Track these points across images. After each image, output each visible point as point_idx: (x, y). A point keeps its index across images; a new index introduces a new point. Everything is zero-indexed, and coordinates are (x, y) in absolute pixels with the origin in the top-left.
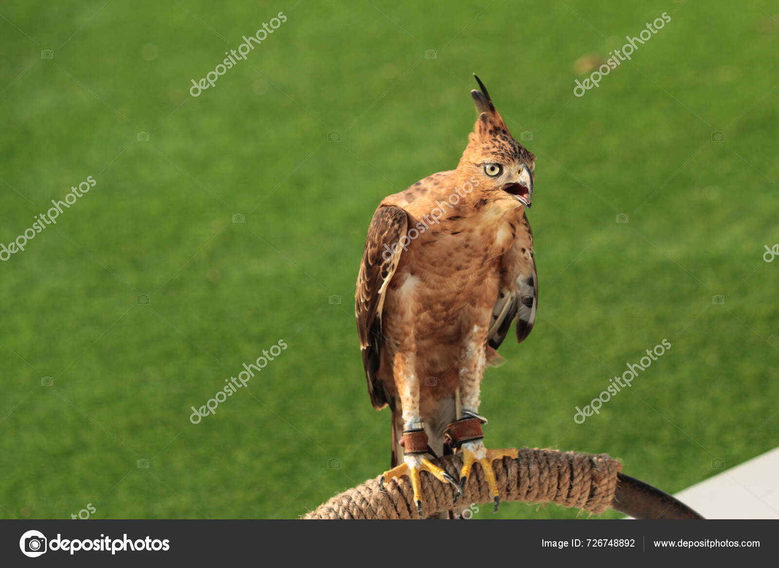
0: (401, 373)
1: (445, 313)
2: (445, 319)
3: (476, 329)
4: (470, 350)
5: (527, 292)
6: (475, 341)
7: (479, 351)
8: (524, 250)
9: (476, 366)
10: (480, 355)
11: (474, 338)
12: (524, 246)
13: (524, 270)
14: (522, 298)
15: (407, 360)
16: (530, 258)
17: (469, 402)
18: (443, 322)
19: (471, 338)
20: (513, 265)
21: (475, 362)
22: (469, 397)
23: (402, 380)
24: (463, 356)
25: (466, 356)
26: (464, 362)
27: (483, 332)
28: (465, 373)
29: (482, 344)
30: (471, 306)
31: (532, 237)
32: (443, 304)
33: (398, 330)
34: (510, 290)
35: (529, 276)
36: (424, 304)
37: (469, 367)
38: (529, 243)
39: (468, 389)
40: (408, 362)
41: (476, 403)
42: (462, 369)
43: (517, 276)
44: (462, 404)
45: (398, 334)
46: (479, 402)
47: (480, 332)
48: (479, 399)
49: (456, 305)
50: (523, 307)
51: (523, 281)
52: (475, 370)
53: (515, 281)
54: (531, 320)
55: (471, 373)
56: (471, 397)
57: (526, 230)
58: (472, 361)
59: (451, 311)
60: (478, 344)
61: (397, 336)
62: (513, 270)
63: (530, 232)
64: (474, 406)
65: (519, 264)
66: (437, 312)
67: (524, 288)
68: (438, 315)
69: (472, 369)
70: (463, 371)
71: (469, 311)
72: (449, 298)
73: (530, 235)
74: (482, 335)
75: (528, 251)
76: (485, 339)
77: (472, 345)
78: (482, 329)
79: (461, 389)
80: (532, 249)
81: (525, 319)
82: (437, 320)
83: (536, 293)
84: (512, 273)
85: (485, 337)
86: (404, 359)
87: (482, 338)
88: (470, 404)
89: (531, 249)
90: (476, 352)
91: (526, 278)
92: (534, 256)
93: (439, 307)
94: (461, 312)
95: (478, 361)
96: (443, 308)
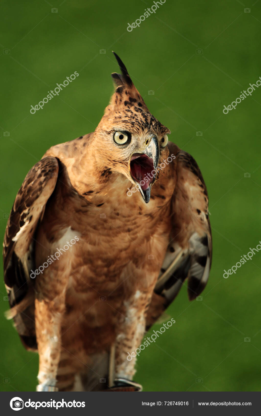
0: (44, 332)
1: (105, 269)
2: (106, 275)
3: (138, 295)
4: (129, 316)
5: (201, 250)
6: (137, 307)
7: (139, 318)
8: (199, 212)
9: (133, 334)
10: (139, 322)
11: (135, 304)
12: (199, 208)
13: (199, 229)
14: (196, 255)
15: (53, 319)
16: (205, 219)
17: (124, 369)
18: (103, 278)
19: (132, 303)
20: (188, 223)
21: (133, 329)
22: (123, 365)
23: (44, 338)
24: (122, 320)
25: (124, 321)
26: (122, 327)
27: (145, 298)
28: (122, 340)
29: (143, 311)
30: (134, 266)
31: (208, 198)
32: (104, 260)
33: (49, 287)
34: (183, 247)
35: (203, 235)
36: (84, 259)
37: (126, 333)
38: (205, 204)
39: (123, 356)
40: (53, 322)
41: (131, 372)
42: (119, 334)
43: (191, 234)
44: (116, 371)
45: (49, 291)
46: (134, 372)
47: (141, 299)
48: (136, 367)
49: (118, 262)
50: (196, 266)
51: (196, 240)
52: (133, 338)
53: (189, 239)
54: (204, 279)
55: (127, 339)
56: (127, 365)
57: (202, 192)
58: (130, 328)
59: (112, 268)
60: (139, 310)
61: (46, 293)
62: (186, 228)
63: (205, 193)
64: (129, 375)
65: (194, 223)
66: (97, 267)
67: (198, 247)
68: (98, 270)
69: (130, 336)
70: (120, 336)
71: (133, 270)
72: (111, 255)
73: (205, 196)
74: (143, 302)
75: (203, 214)
76: (147, 306)
77: (132, 311)
78: (144, 296)
79: (117, 355)
80: (208, 210)
81: (198, 277)
82: (98, 275)
83: (209, 253)
84: (185, 231)
85: (147, 304)
86: (50, 317)
87: (143, 305)
88: (125, 373)
89: (206, 211)
90: (135, 319)
91: (200, 237)
92: (210, 218)
93: (100, 263)
94: (125, 269)
95: (136, 329)
96: (104, 264)
